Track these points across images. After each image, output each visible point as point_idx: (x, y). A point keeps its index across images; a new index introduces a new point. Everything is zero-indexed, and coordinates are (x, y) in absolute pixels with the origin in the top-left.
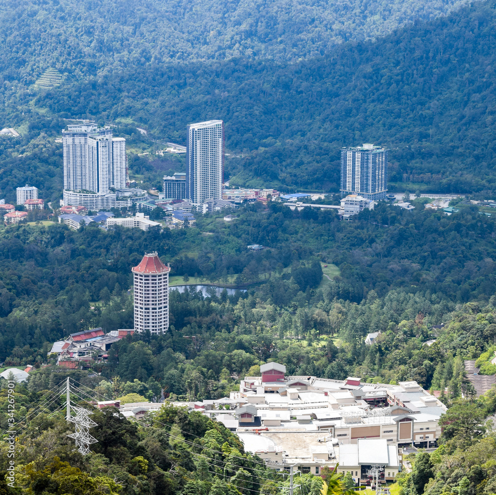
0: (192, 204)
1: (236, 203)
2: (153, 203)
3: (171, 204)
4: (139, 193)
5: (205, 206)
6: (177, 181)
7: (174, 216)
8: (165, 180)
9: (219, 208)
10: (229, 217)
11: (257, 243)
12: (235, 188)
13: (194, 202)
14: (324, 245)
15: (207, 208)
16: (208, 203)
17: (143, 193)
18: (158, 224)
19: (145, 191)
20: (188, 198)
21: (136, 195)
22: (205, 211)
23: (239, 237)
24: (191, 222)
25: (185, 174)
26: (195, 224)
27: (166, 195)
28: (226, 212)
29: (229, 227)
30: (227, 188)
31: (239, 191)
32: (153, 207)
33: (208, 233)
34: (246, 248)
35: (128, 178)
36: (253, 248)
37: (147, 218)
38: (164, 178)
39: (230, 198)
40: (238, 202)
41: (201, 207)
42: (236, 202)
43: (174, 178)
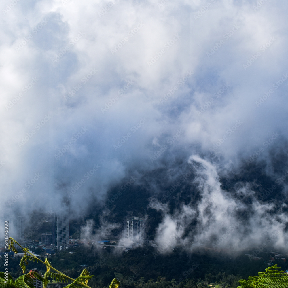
0: (55, 246)
1: (76, 246)
2: (36, 246)
3: (45, 246)
4: (30, 241)
5: (61, 247)
6: (48, 235)
7: (46, 252)
8: (42, 235)
9: (67, 248)
10: (72, 252)
11: (85, 264)
12: (75, 239)
13: (55, 245)
14: (116, 265)
15: (62, 248)
16: (62, 245)
17: (32, 241)
18: (39, 255)
19: (33, 240)
20: (53, 243)
21: (29, 242)
22: (61, 249)
23: (77, 261)
24: (54, 255)
25: (51, 232)
26: (56, 255)
27: (43, 242)
28: (71, 249)
29: (72, 257)
30: (71, 238)
31: (76, 240)
32: (36, 248)
33: (62, 260)
34: (80, 266)
35: (25, 234)
36: (83, 266)
37: (33, 253)
38: (42, 234)
39: (72, 243)
40: (77, 245)
41: (59, 247)
42: (75, 245)
43: (46, 234)
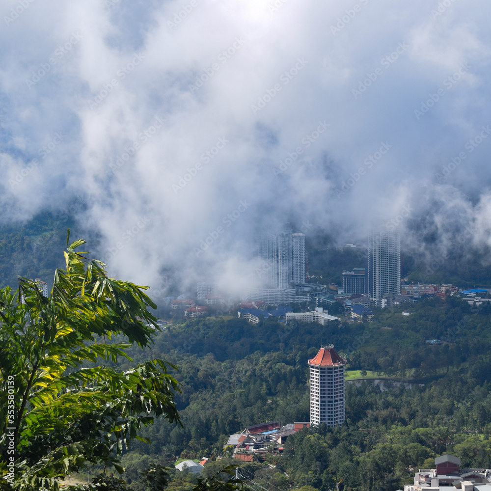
0: (371, 299)
1: (415, 299)
2: (332, 298)
3: (350, 299)
4: (318, 288)
5: (384, 301)
6: (356, 276)
7: (352, 311)
8: (345, 275)
9: (398, 303)
10: (407, 312)
11: (436, 338)
12: (414, 284)
13: (372, 297)
15: (386, 303)
16: (386, 298)
17: (323, 288)
18: (336, 318)
19: (325, 286)
20: (367, 293)
21: (316, 290)
22: (383, 305)
23: (418, 332)
24: (370, 317)
25: (364, 269)
26: (372, 319)
27: (345, 290)
28: (404, 307)
29: (407, 322)
30: (406, 283)
31: (417, 286)
32: (332, 302)
33: (386, 328)
34: (425, 343)
35: (307, 273)
36: (432, 342)
37: (326, 313)
38: (344, 273)
39: (409, 293)
40: (417, 297)
41: (380, 302)
42: (415, 297)
43: (353, 273)
